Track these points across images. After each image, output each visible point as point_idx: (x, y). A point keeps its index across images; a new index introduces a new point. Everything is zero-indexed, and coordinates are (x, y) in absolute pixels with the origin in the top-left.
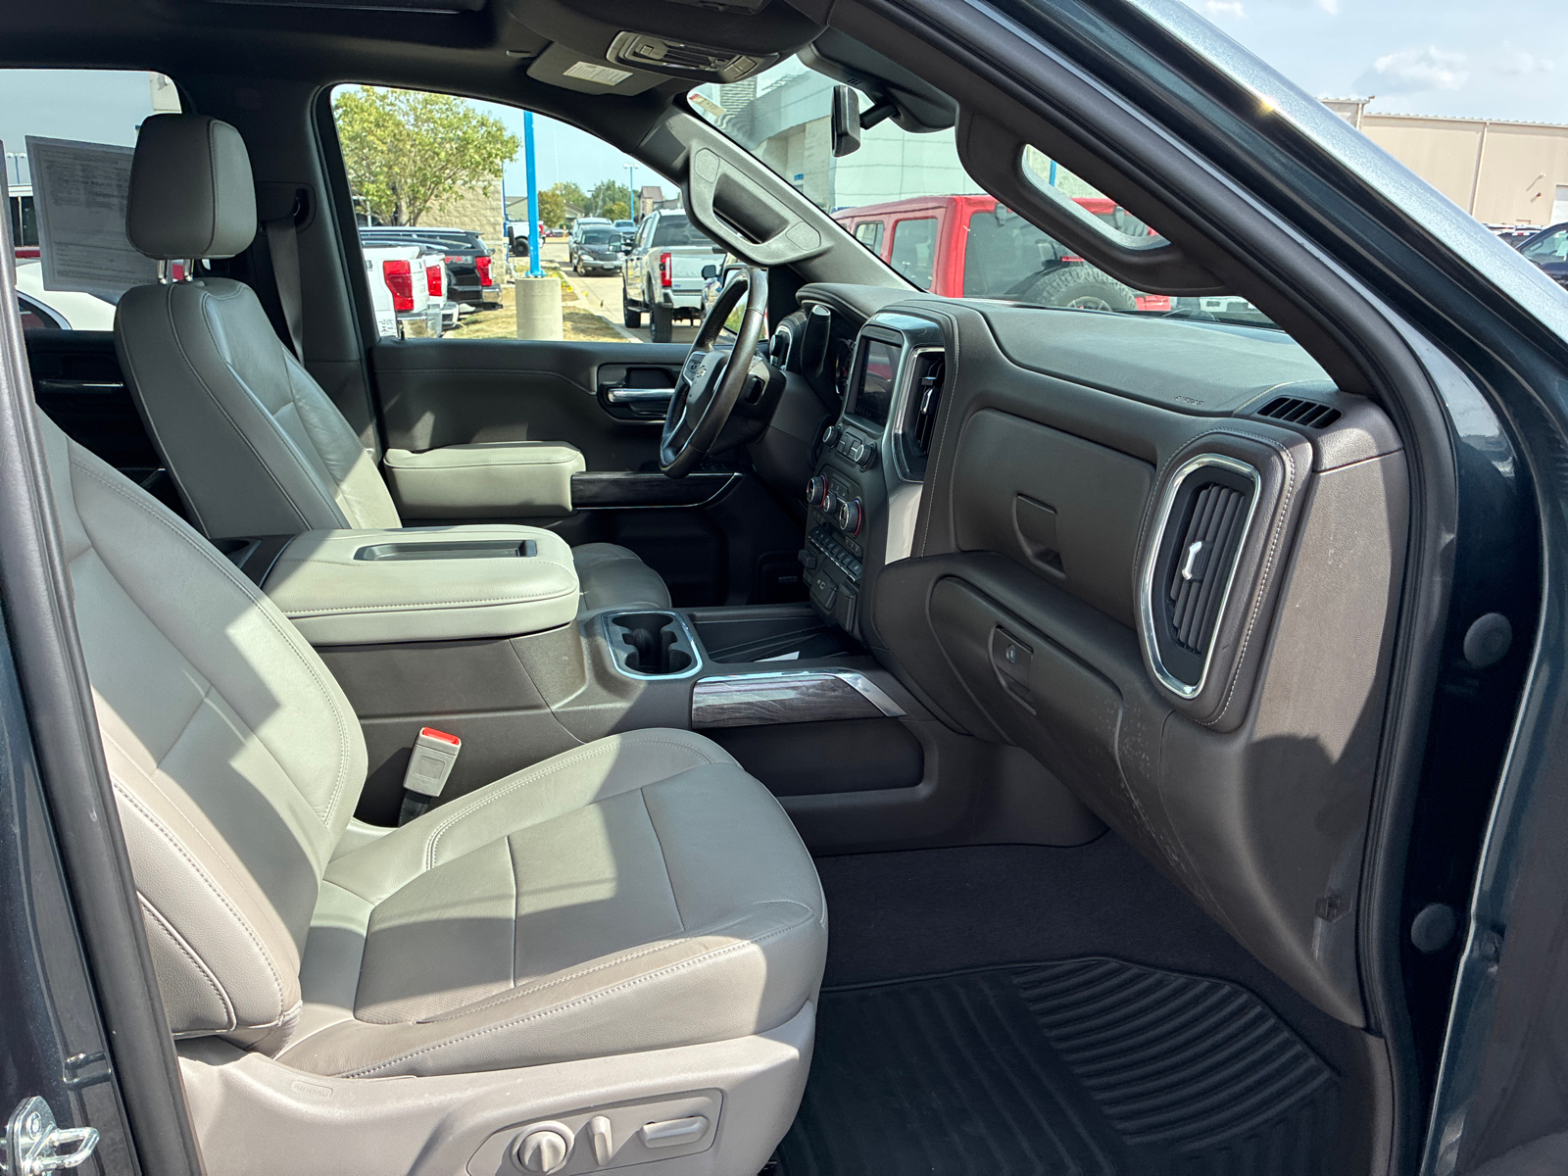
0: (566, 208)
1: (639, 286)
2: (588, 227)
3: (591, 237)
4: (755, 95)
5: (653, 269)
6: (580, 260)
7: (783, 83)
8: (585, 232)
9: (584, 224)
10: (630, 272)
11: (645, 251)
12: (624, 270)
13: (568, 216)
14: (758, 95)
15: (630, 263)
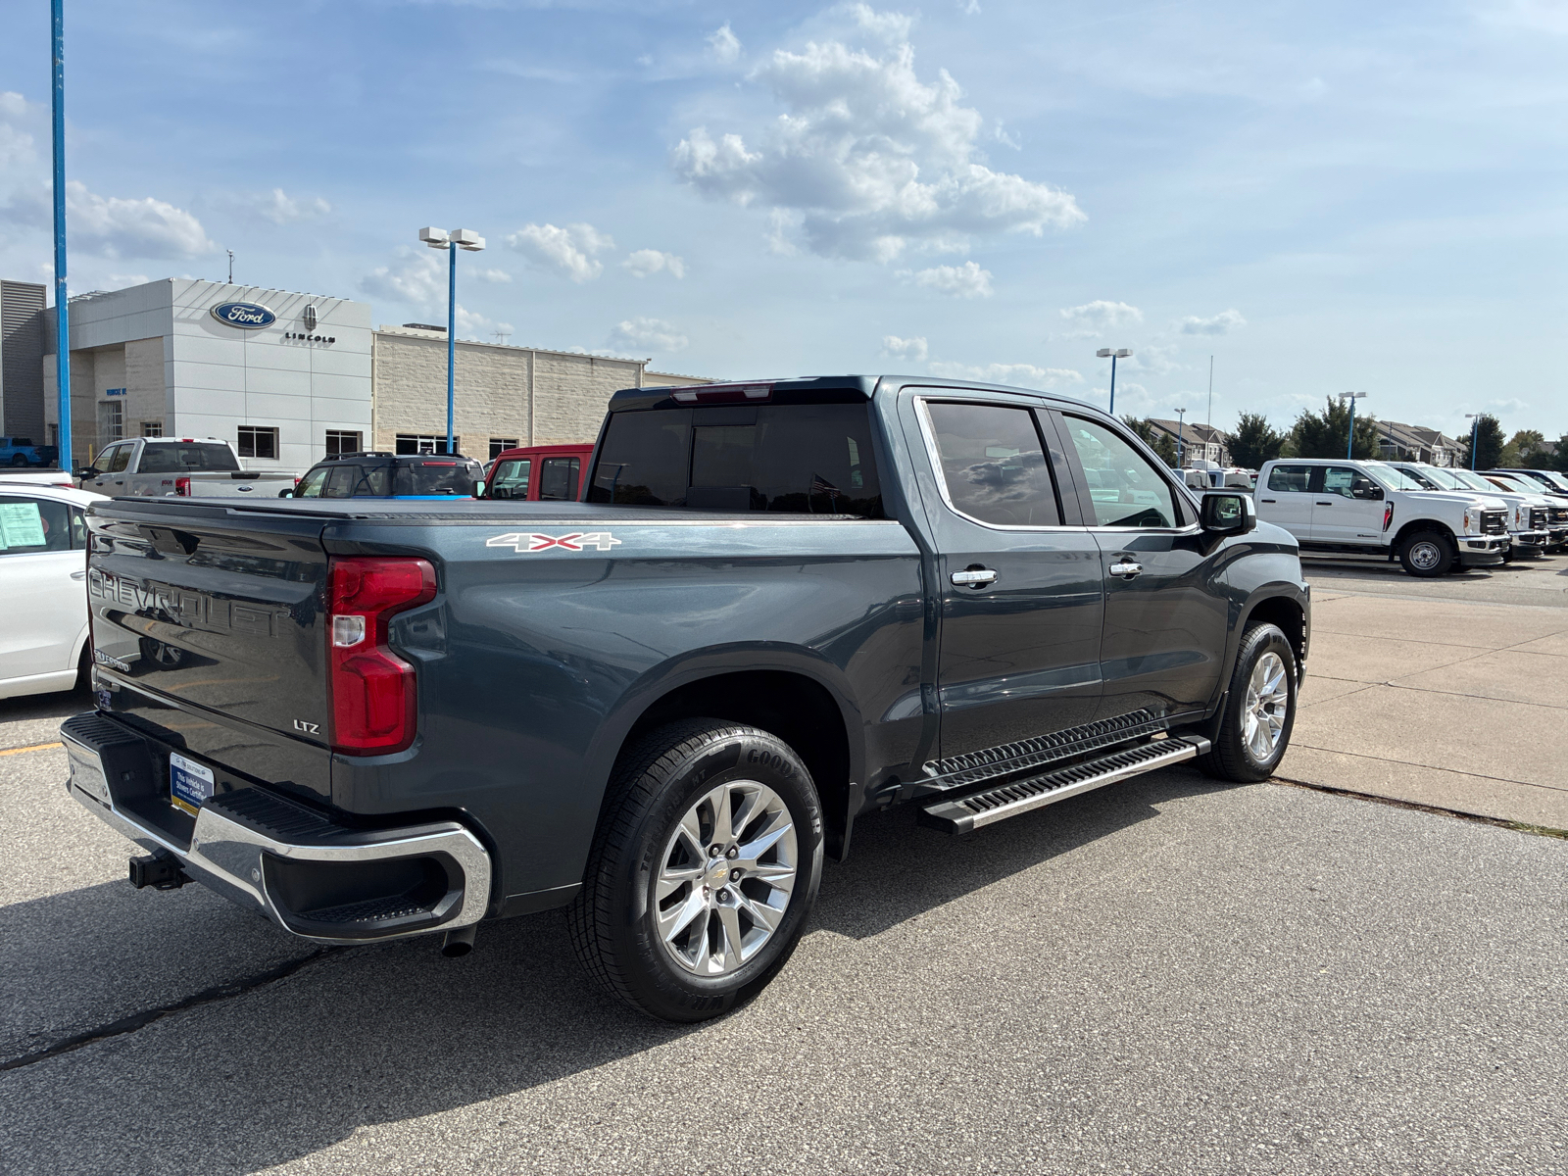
4: (43, 304)
7: (89, 298)
14: (49, 306)
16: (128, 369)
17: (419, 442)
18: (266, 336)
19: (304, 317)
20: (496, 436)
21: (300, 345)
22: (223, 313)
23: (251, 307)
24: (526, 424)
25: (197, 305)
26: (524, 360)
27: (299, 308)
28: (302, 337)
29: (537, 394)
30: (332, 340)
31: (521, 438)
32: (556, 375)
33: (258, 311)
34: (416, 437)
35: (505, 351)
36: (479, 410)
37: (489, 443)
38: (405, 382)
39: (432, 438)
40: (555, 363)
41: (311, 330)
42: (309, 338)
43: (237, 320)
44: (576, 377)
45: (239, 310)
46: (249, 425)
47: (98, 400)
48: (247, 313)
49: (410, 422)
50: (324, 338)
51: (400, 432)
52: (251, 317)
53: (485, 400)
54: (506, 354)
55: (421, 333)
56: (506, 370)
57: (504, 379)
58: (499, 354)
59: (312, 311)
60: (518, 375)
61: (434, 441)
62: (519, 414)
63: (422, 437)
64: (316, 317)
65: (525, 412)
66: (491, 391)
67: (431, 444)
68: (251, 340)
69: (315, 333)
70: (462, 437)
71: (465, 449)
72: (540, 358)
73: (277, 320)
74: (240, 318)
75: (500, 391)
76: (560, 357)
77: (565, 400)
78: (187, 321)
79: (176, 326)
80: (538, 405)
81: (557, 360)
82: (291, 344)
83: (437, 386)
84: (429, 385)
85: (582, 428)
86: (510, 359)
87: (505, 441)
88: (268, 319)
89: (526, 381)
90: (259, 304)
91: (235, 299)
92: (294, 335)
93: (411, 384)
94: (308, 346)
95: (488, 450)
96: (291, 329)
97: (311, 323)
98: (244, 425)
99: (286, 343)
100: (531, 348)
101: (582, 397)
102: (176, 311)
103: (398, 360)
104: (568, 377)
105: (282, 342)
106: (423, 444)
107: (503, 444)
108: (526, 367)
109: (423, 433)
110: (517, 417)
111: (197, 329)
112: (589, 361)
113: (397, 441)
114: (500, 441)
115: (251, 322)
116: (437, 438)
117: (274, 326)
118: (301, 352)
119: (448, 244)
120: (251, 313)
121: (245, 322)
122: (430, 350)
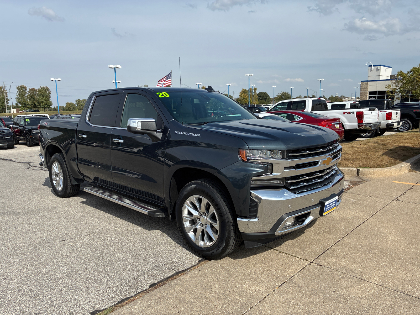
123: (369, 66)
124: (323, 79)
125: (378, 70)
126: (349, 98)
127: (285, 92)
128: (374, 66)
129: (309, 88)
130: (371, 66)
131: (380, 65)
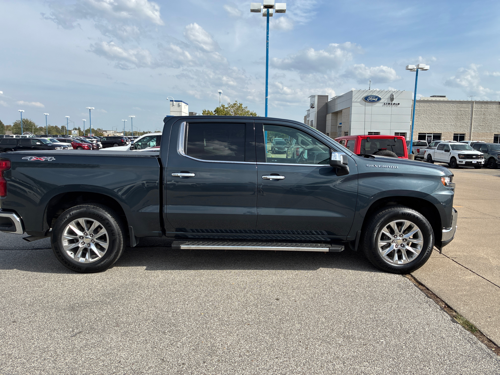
0: (270, 135)
1: (290, 156)
2: (277, 141)
3: (278, 143)
4: (328, 100)
5: (294, 152)
6: (275, 149)
7: (336, 98)
8: (276, 142)
9: (276, 140)
10: (288, 153)
11: (293, 147)
12: (287, 152)
13: (270, 137)
14: (329, 101)
15: (288, 151)
16: (343, 117)
17: (427, 136)
18: (378, 105)
19: (390, 98)
20: (456, 133)
21: (388, 106)
22: (366, 99)
23: (374, 96)
24: (469, 128)
25: (359, 97)
26: (470, 105)
27: (389, 95)
28: (389, 104)
29: (475, 117)
30: (399, 104)
31: (466, 133)
32: (483, 109)
33: (376, 97)
34: (426, 134)
35: (462, 102)
36: (450, 123)
37: (453, 135)
38: (423, 115)
39: (432, 134)
40: (483, 105)
41: (392, 101)
42: (391, 104)
43: (370, 101)
44: (492, 110)
45: (371, 97)
46: (371, 132)
47: (338, 126)
48: (373, 98)
49: (423, 129)
50: (396, 104)
51: (420, 132)
52: (374, 99)
53: (453, 120)
54: (462, 103)
55: (438, 99)
56: (462, 109)
57: (461, 112)
58: (459, 103)
59: (393, 95)
60: (467, 110)
61: (432, 135)
62: (466, 125)
63: (428, 134)
64: (394, 97)
65: (469, 124)
66: (455, 117)
67: (431, 136)
68: (373, 106)
69: (393, 102)
70: (443, 133)
71: (444, 137)
72: (476, 104)
73: (382, 100)
74: (371, 100)
75: (459, 116)
76: (485, 103)
77: (487, 119)
78: (356, 102)
79: (353, 104)
80: (474, 121)
81: (484, 104)
82: (386, 106)
83: (434, 116)
84: (432, 116)
85: (493, 129)
86: (464, 105)
87: (460, 134)
88: (379, 99)
89: (470, 112)
90: (377, 95)
91: (370, 94)
92: (387, 103)
93: (425, 116)
94: (391, 106)
95: (453, 137)
96: (386, 102)
97: (392, 99)
98: (370, 132)
99: (384, 106)
100: (473, 100)
101: (493, 117)
102: (353, 99)
103: (421, 108)
104: (488, 110)
105: (383, 106)
106: (428, 136)
107: (459, 135)
108: (470, 108)
109: (428, 132)
110: (465, 125)
111: (359, 104)
112: (498, 103)
113: (419, 135)
114: (458, 134)
115: (374, 101)
116: (434, 134)
117: (381, 101)
118: (389, 108)
119: (416, 70)
120: (374, 98)
121: (372, 101)
122: (433, 104)
123: (171, 101)
124: (94, 108)
125: (179, 106)
126: (107, 132)
127: (25, 119)
128: (175, 101)
129: (69, 117)
130: (173, 101)
131: (181, 101)
